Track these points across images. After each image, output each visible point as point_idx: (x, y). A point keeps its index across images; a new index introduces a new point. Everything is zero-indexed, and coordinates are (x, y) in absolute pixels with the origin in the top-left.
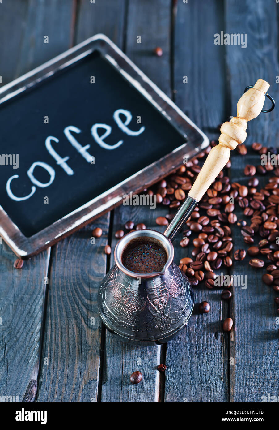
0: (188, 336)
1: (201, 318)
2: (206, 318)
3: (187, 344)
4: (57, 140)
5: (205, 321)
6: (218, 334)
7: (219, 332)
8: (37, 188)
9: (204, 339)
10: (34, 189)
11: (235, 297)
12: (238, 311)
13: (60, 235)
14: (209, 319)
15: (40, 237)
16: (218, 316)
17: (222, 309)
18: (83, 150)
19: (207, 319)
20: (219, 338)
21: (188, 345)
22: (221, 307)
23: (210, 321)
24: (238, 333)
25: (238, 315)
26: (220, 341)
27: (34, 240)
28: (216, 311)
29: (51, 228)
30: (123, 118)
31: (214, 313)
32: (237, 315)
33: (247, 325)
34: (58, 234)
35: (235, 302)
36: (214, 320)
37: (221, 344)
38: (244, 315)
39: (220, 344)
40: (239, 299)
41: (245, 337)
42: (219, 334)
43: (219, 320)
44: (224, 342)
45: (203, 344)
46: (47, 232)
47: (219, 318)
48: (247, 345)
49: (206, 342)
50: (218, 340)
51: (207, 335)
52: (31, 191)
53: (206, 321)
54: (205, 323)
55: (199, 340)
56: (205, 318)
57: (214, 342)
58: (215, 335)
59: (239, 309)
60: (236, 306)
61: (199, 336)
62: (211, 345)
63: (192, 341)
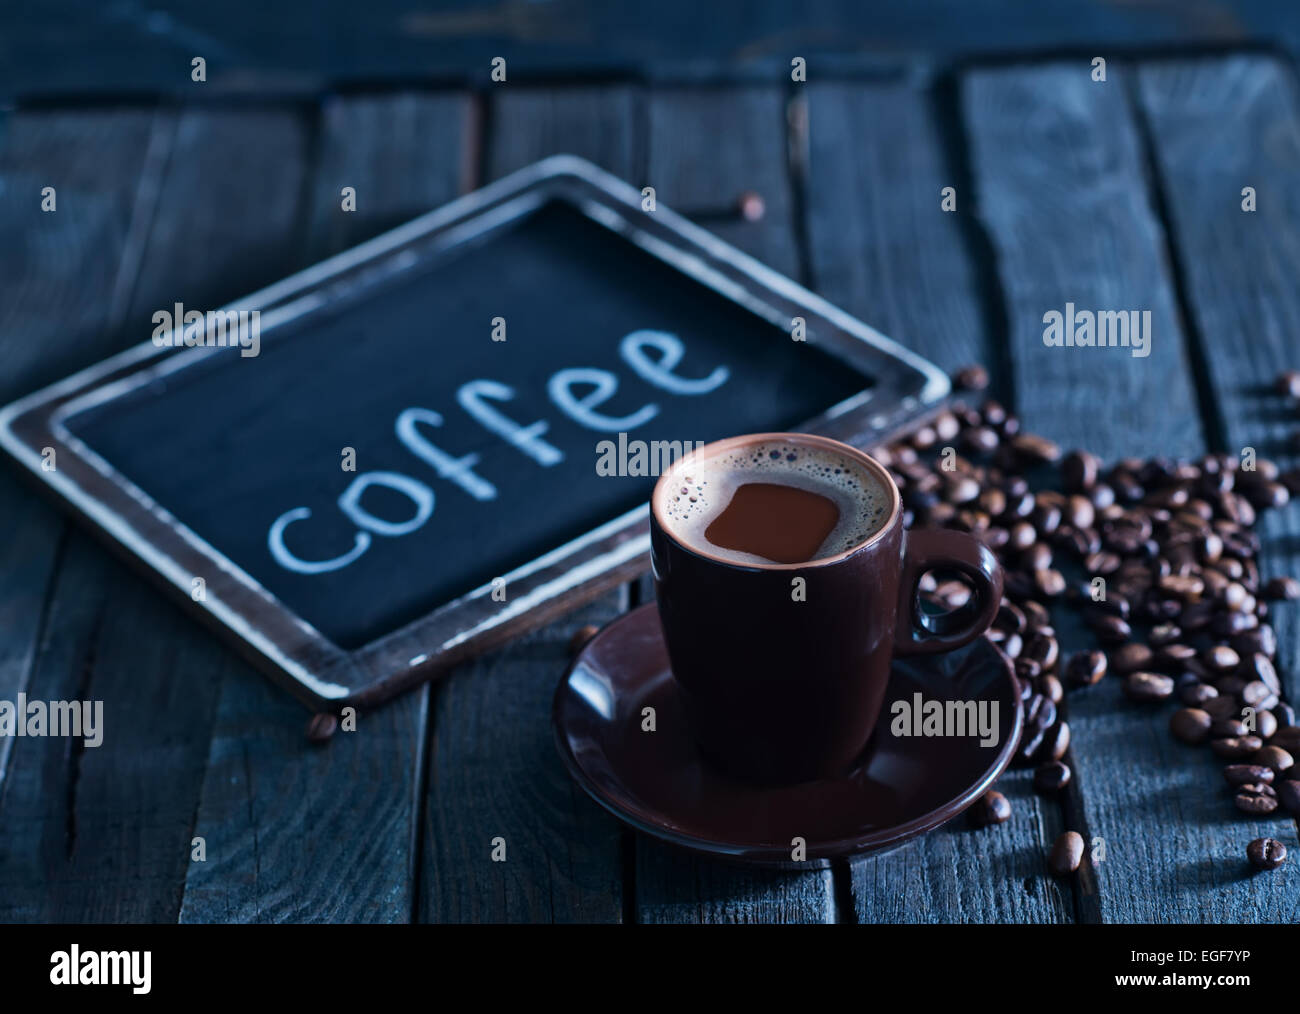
0: (929, 892)
1: (969, 843)
2: (988, 842)
3: (928, 913)
4: (432, 418)
5: (986, 851)
6: (1035, 885)
7: (1037, 877)
8: (375, 537)
9: (986, 898)
10: (363, 542)
11: (1084, 783)
12: (1098, 815)
13: (461, 638)
14: (999, 844)
15: (391, 648)
16: (1030, 834)
17: (1040, 817)
18: (525, 438)
19: (992, 847)
20: (1042, 893)
21: (930, 916)
22: (1038, 813)
23: (1002, 850)
24: (1107, 871)
25: (1100, 826)
26: (1045, 900)
27: (372, 656)
28: (1021, 825)
29: (430, 624)
30: (654, 354)
31: (1013, 829)
32: (1095, 826)
33: (1136, 851)
34: (453, 635)
35: (1087, 793)
36: (1017, 847)
37: (1048, 908)
38: (1120, 825)
39: (1045, 910)
40: (1098, 785)
41: (1131, 882)
42: (1039, 882)
43: (1035, 844)
44: (1058, 902)
45: (984, 911)
46: (417, 634)
47: (1035, 840)
48: (1142, 903)
49: (994, 906)
50: (1036, 897)
51: (995, 886)
52: (353, 545)
53: (988, 850)
54: (985, 855)
55: (971, 900)
56: (984, 843)
57: (1023, 902)
58: (1026, 886)
59: (1102, 811)
60: (1091, 803)
61: (967, 891)
62: (1013, 911)
63: (945, 905)
